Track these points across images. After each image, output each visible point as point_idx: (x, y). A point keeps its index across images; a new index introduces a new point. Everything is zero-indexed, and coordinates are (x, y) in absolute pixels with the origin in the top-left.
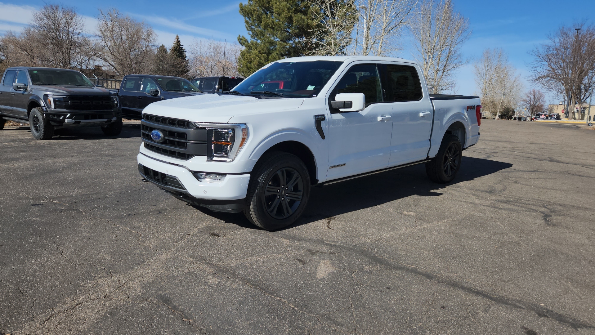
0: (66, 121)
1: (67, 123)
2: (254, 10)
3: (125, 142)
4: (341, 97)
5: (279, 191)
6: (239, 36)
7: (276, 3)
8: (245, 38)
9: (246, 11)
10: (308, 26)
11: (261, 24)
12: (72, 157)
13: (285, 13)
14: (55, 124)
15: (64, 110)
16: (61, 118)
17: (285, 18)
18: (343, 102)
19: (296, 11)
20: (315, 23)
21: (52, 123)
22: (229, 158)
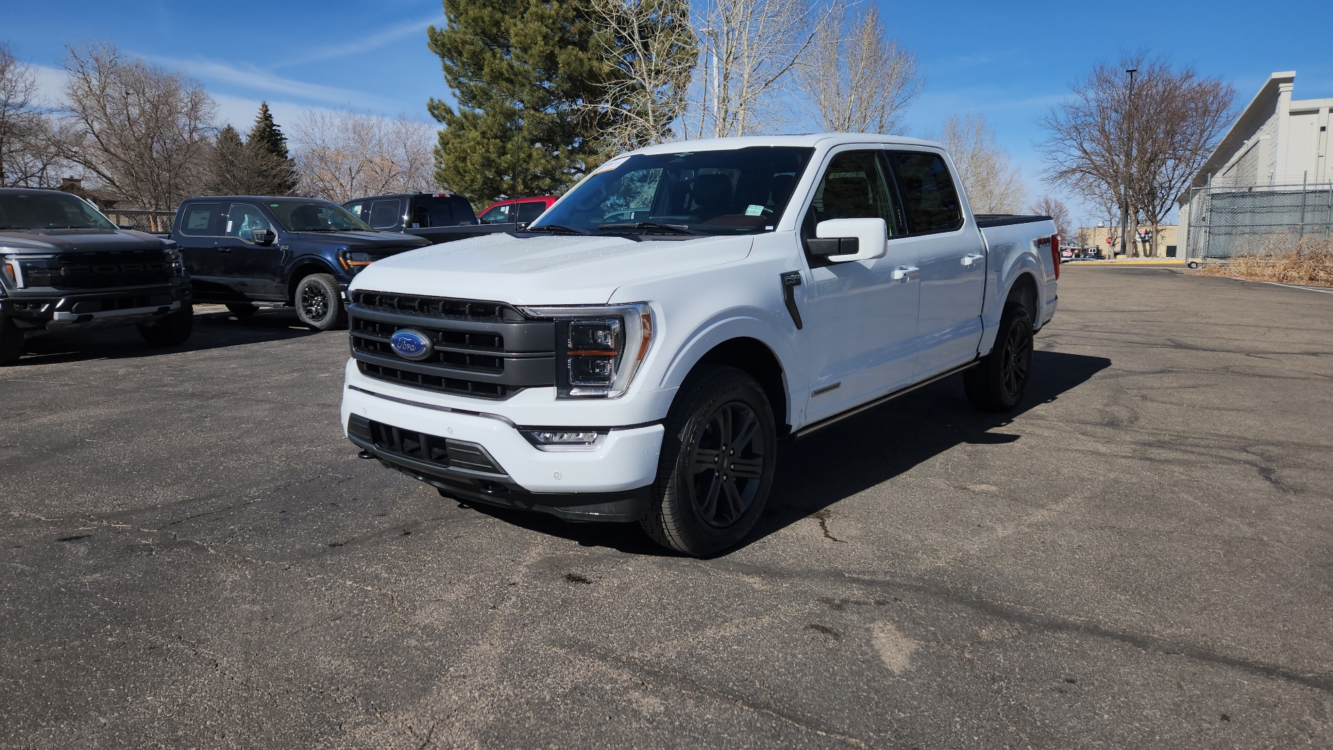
0: (56, 316)
1: (58, 321)
2: (464, 42)
3: (212, 359)
4: (828, 229)
5: (716, 459)
6: (432, 100)
7: (515, 25)
8: (444, 105)
9: (443, 45)
10: (593, 75)
11: (483, 72)
12: (97, 404)
13: (539, 47)
14: (28, 325)
15: (50, 289)
16: (43, 310)
17: (539, 56)
18: (837, 240)
19: (563, 43)
20: (606, 67)
21: (20, 324)
22: (613, 389)
